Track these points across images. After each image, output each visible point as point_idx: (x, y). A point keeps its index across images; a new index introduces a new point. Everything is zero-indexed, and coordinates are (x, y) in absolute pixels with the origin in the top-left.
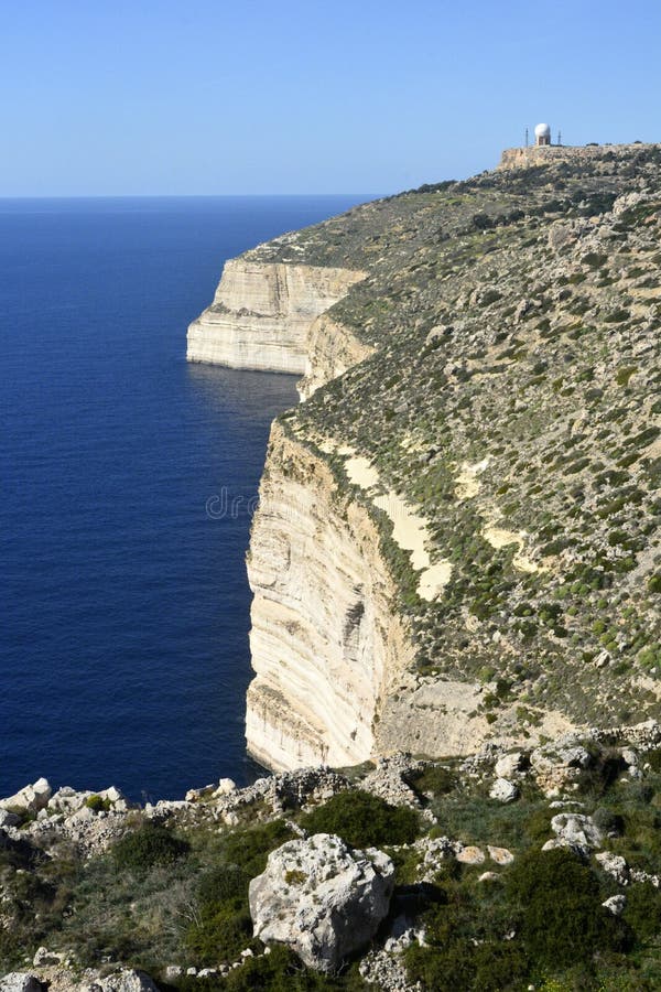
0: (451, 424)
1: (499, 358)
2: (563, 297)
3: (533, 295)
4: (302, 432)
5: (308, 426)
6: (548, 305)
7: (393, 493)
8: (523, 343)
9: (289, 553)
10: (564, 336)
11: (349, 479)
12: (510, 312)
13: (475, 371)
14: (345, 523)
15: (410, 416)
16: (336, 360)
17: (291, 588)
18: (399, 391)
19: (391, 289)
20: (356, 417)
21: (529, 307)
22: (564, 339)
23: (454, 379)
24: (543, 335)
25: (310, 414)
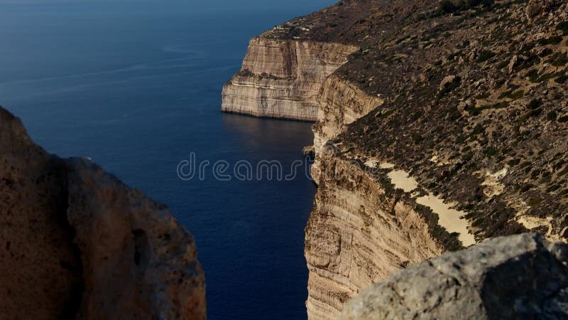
0: (470, 144)
1: (500, 98)
2: (545, 53)
3: (520, 52)
4: (350, 153)
5: (354, 148)
6: (534, 59)
7: (431, 194)
8: (518, 87)
9: (340, 242)
10: (552, 80)
11: (394, 185)
12: (505, 64)
13: (483, 108)
14: (393, 217)
15: (435, 140)
16: (346, 108)
17: (340, 268)
18: (423, 122)
19: (385, 56)
20: (391, 142)
21: (520, 60)
22: (551, 83)
23: (466, 113)
24: (533, 81)
25: (354, 140)
